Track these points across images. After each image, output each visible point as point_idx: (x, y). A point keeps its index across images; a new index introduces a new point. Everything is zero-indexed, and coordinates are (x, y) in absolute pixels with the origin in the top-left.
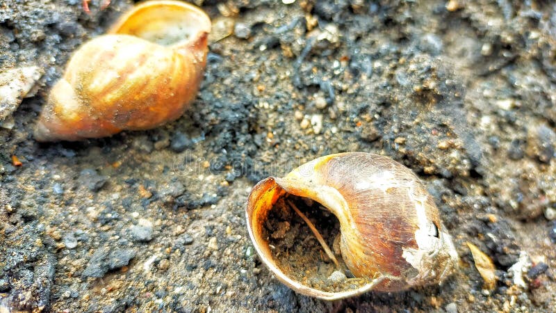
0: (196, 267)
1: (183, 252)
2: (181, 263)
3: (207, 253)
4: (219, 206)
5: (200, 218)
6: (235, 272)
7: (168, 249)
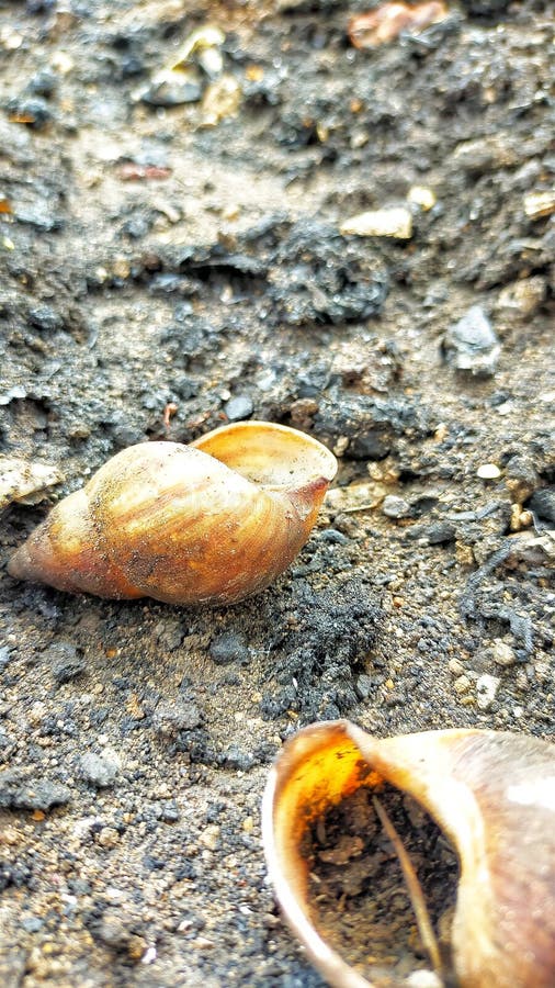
0: (161, 867)
1: (150, 830)
2: (139, 849)
3: (192, 848)
4: (249, 777)
5: (207, 784)
6: (228, 906)
7: (126, 816)
